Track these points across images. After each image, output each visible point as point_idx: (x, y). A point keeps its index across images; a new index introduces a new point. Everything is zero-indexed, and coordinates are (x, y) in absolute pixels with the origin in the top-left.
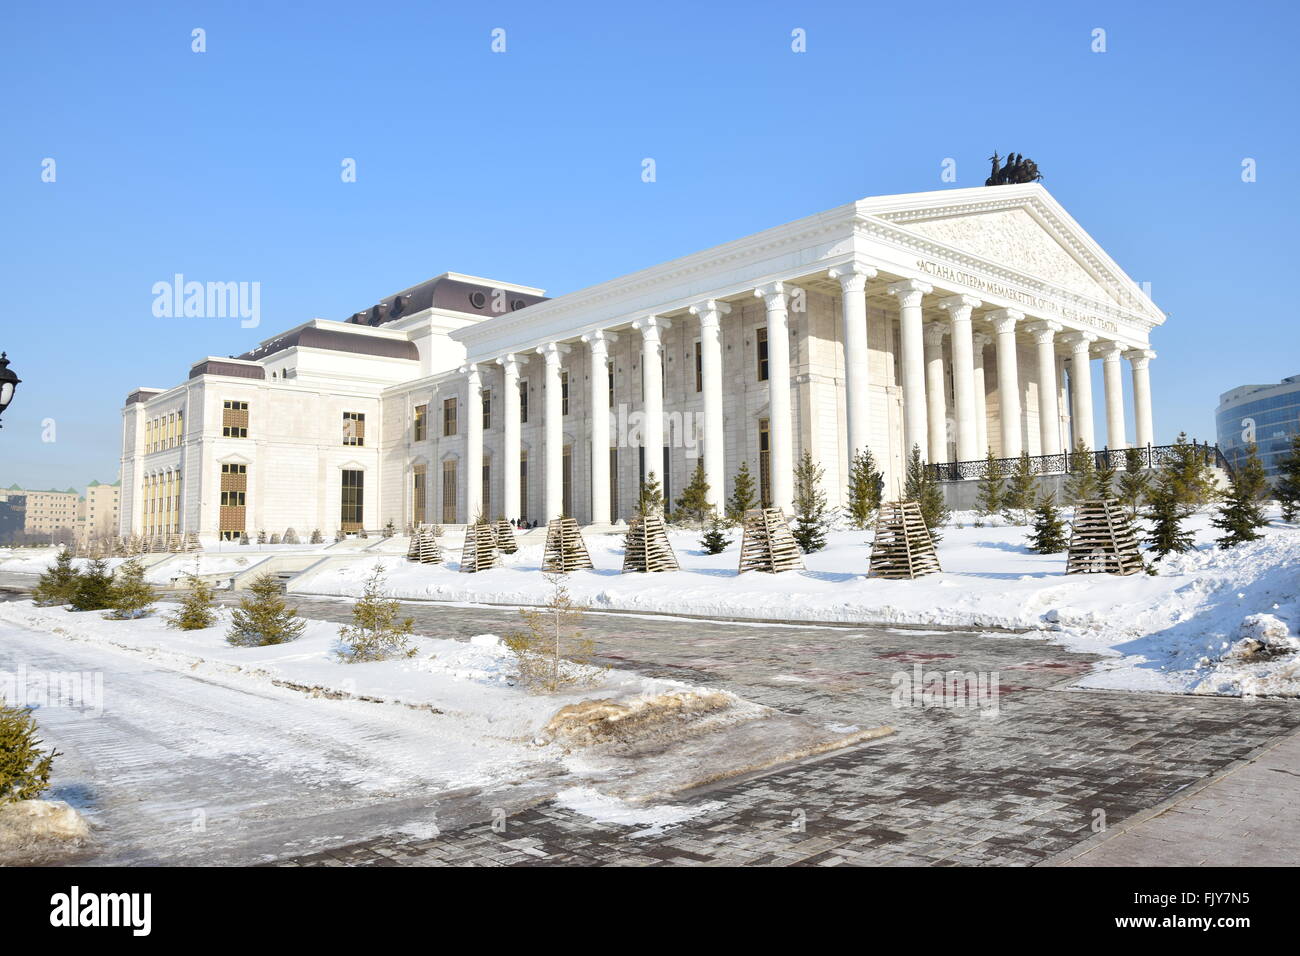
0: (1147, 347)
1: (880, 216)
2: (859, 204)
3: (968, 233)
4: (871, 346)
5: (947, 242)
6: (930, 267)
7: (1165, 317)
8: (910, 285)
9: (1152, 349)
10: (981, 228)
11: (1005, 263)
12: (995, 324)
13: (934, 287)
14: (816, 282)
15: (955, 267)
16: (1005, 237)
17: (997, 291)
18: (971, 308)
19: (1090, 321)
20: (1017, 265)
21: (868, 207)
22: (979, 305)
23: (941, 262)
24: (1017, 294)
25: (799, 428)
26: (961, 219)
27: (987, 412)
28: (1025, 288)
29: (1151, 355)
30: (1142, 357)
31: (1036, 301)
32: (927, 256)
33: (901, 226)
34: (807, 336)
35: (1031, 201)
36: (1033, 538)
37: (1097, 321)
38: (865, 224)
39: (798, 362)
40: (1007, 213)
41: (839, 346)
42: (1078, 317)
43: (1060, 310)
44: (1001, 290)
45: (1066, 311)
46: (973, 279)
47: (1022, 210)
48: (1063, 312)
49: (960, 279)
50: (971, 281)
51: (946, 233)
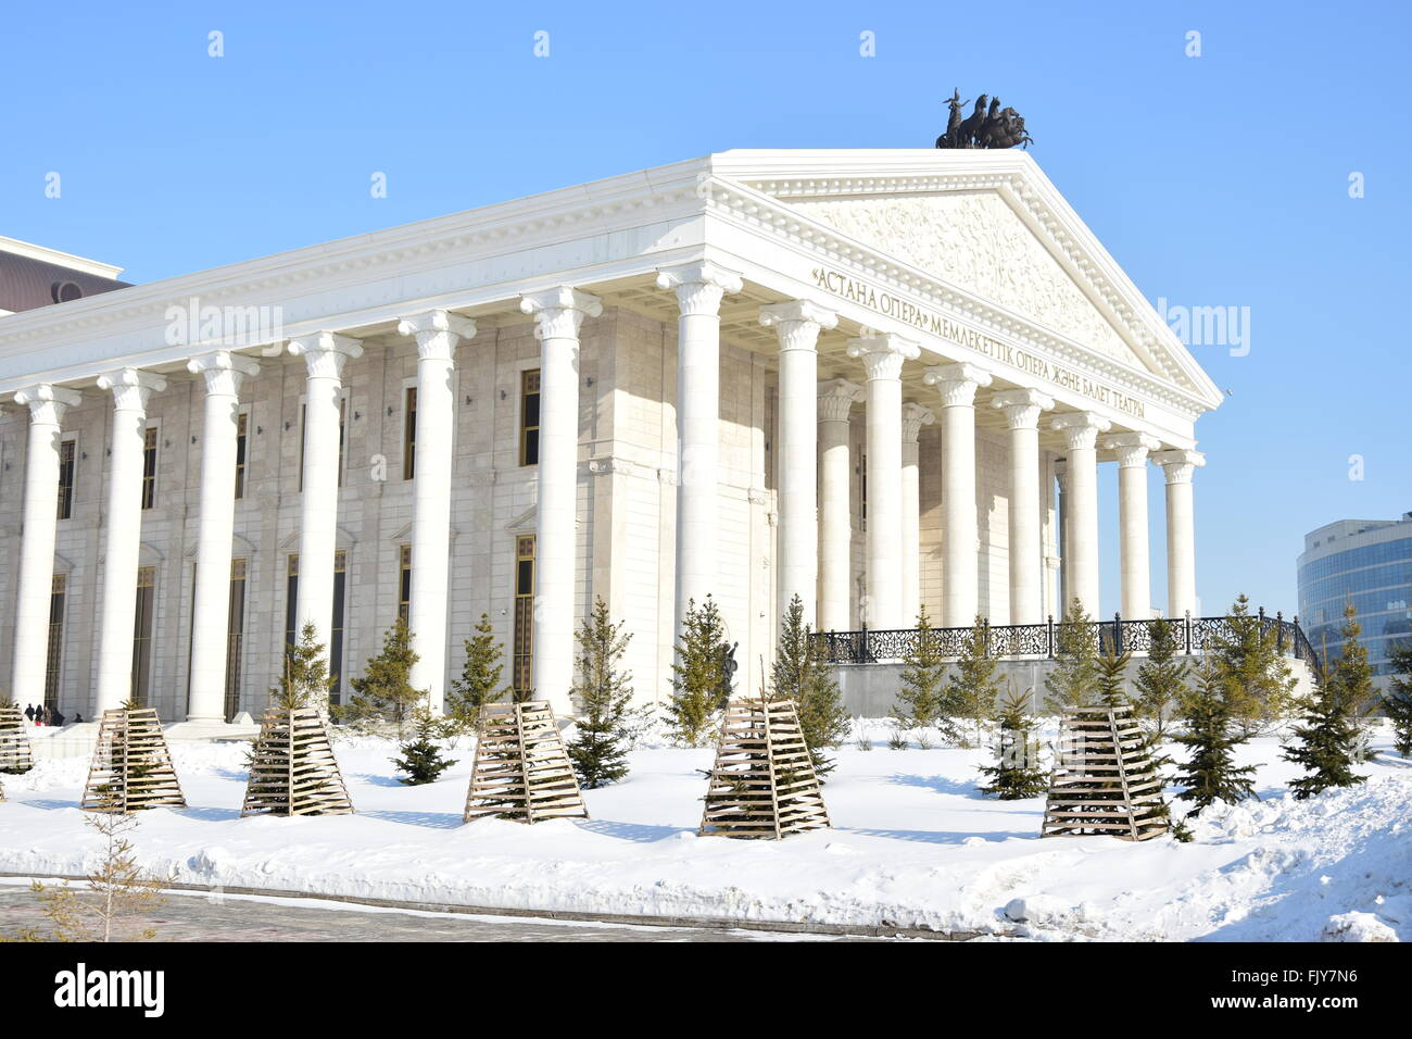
0: (1192, 445)
2: (717, 159)
3: (904, 228)
4: (725, 415)
5: (866, 239)
6: (835, 283)
7: (1221, 397)
8: (799, 310)
9: (1198, 449)
10: (925, 220)
11: (963, 285)
12: (941, 390)
13: (840, 318)
14: (634, 292)
15: (878, 284)
16: (965, 240)
17: (948, 332)
18: (901, 361)
19: (1100, 395)
20: (982, 289)
21: (733, 166)
22: (916, 354)
23: (855, 273)
24: (981, 341)
25: (589, 557)
26: (892, 202)
27: (921, 545)
28: (994, 331)
29: (1196, 459)
30: (1183, 463)
31: (1013, 354)
32: (831, 262)
33: (788, 206)
34: (610, 389)
35: (1012, 181)
36: (989, 771)
37: (1111, 395)
38: (725, 196)
39: (594, 437)
40: (970, 197)
41: (669, 410)
42: (1081, 387)
43: (1052, 373)
44: (954, 330)
45: (1061, 375)
46: (907, 308)
47: (996, 196)
48: (1057, 376)
49: (886, 307)
50: (905, 311)
51: (866, 225)
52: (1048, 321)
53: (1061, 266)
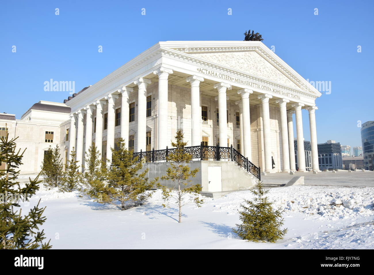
0: (315, 105)
1: (175, 49)
2: (160, 42)
3: (226, 59)
4: (168, 101)
5: (215, 62)
6: (204, 71)
7: (321, 94)
8: (193, 77)
9: (316, 106)
10: (233, 57)
11: (246, 72)
13: (205, 79)
15: (218, 72)
16: (246, 61)
17: (240, 82)
18: (226, 88)
19: (287, 95)
20: (251, 72)
21: (164, 45)
23: (210, 69)
24: (250, 84)
26: (223, 53)
28: (254, 81)
29: (315, 108)
30: (312, 109)
31: (260, 86)
32: (203, 67)
33: (190, 55)
35: (258, 48)
37: (290, 95)
38: (166, 52)
40: (247, 52)
42: (281, 93)
43: (272, 90)
44: (242, 81)
45: (275, 91)
46: (227, 77)
47: (255, 52)
48: (274, 91)
49: (221, 76)
50: (226, 77)
51: (215, 59)
52: (272, 79)
53: (275, 67)
